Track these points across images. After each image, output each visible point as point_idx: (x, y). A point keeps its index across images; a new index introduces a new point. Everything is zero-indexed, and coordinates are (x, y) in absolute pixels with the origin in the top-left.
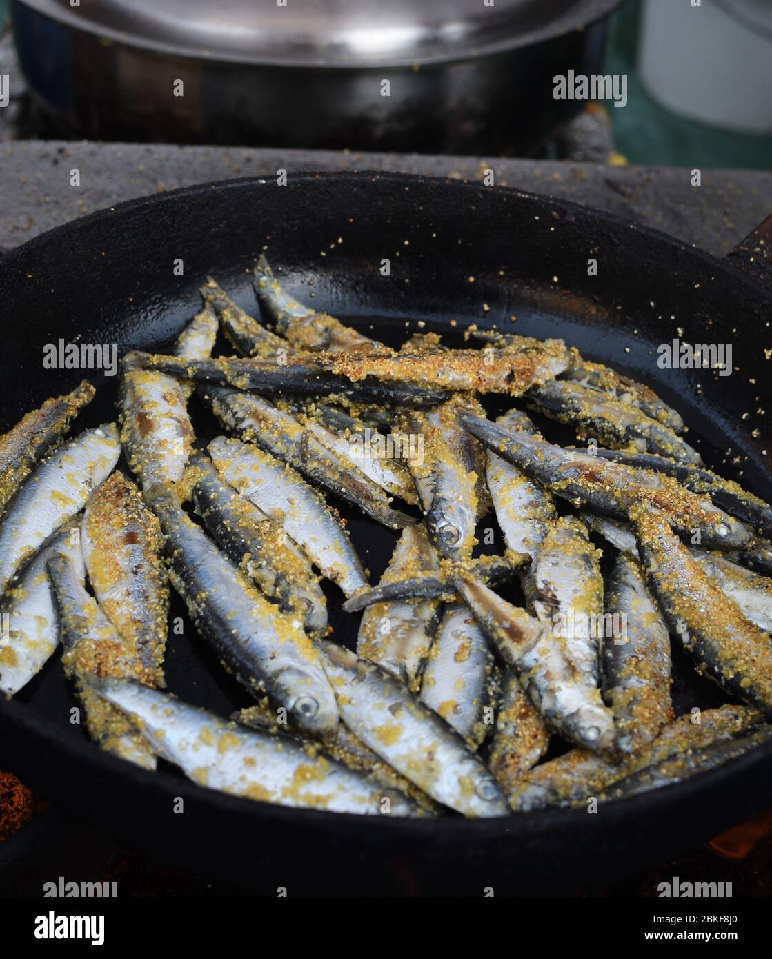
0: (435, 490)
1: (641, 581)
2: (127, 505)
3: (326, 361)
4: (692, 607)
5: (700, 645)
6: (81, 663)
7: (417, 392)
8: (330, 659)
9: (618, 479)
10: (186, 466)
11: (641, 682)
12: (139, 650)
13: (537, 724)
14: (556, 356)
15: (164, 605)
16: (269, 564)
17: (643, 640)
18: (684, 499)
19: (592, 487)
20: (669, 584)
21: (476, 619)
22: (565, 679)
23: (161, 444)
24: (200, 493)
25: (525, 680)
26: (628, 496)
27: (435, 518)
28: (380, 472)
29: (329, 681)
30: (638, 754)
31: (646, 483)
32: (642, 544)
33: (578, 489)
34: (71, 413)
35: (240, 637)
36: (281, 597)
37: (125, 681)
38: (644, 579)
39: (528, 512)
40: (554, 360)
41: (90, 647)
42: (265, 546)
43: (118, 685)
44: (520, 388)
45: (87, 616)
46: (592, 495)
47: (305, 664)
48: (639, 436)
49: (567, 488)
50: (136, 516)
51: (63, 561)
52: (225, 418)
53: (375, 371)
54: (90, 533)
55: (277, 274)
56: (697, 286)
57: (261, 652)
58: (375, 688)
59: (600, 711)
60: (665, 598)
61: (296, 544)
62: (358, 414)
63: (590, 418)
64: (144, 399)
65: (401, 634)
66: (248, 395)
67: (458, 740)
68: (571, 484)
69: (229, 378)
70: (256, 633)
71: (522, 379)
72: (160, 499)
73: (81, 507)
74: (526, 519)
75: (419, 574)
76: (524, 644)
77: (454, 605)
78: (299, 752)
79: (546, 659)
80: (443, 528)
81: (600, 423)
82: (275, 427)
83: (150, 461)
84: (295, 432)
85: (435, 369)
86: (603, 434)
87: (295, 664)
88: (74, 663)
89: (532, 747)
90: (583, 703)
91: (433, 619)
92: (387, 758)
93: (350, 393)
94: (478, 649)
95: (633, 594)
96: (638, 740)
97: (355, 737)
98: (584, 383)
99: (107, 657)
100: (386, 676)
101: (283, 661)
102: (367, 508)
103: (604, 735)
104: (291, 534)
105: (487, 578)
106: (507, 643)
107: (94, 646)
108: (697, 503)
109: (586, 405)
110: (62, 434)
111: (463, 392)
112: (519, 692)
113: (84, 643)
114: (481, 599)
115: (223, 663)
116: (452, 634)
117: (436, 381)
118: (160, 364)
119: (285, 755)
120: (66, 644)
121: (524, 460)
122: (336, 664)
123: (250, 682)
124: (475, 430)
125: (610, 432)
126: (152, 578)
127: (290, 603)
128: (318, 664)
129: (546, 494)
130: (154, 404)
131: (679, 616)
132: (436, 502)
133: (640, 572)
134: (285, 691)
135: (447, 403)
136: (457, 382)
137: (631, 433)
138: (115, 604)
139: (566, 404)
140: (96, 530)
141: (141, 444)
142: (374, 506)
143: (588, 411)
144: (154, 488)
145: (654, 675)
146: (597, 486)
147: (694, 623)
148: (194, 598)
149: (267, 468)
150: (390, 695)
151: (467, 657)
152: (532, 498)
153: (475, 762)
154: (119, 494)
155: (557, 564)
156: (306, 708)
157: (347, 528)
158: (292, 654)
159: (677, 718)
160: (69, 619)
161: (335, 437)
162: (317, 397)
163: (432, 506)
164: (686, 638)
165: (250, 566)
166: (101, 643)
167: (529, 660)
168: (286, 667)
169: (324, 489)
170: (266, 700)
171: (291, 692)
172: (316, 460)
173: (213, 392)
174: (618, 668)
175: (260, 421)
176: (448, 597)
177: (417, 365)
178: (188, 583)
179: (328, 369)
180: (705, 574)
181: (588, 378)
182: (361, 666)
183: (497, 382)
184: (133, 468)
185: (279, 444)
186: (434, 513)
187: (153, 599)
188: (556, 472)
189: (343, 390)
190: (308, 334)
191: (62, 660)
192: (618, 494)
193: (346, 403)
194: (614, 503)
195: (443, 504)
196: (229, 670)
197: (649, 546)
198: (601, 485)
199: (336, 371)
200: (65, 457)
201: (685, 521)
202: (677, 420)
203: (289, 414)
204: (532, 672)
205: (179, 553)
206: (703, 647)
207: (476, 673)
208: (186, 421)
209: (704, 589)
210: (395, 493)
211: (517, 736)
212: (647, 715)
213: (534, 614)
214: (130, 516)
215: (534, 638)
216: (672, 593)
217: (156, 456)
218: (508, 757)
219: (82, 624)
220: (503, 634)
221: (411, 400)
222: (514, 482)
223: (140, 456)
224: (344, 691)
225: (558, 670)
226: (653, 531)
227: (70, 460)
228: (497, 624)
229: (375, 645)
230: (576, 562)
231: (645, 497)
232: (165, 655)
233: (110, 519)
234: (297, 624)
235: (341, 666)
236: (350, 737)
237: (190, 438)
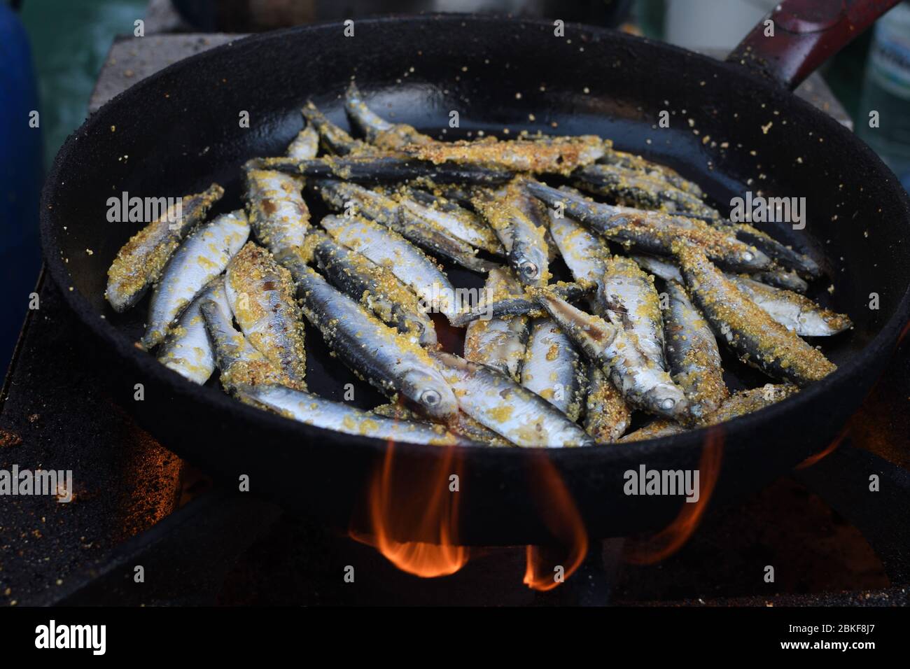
0: (514, 236)
1: (687, 298)
2: (262, 263)
3: (413, 150)
4: (732, 313)
5: (743, 341)
6: (237, 378)
7: (487, 173)
8: (444, 364)
9: (659, 223)
10: (306, 235)
11: (700, 368)
12: (284, 369)
13: (620, 403)
14: (594, 145)
15: (300, 334)
16: (385, 297)
17: (697, 339)
18: (714, 235)
19: (639, 230)
20: (712, 297)
21: (560, 328)
22: (641, 365)
23: (283, 220)
24: (321, 253)
25: (607, 369)
26: (668, 235)
27: (516, 257)
28: (465, 231)
29: (446, 380)
30: (706, 417)
31: (681, 225)
32: (685, 270)
33: (628, 233)
34: (207, 203)
35: (369, 349)
36: (397, 321)
37: (274, 386)
38: (690, 297)
39: (590, 253)
40: (593, 148)
41: (244, 366)
42: (381, 284)
43: (268, 389)
44: (568, 168)
45: (237, 345)
46: (640, 237)
47: (426, 367)
48: (668, 199)
49: (618, 234)
50: (271, 270)
51: (214, 305)
52: (333, 201)
53: (453, 155)
54: (234, 285)
55: (363, 98)
56: (703, 83)
57: (387, 360)
58: (486, 381)
59: (672, 388)
60: (710, 309)
61: (405, 284)
62: (441, 193)
63: (627, 188)
64: (266, 189)
65: (501, 342)
66: (350, 184)
67: (560, 414)
68: (622, 230)
69: (334, 170)
70: (382, 346)
71: (569, 161)
72: (288, 258)
73: (223, 269)
74: (588, 258)
75: (510, 296)
76: (604, 341)
77: (540, 320)
78: (429, 430)
79: (623, 351)
80: (523, 263)
81: (636, 191)
82: (376, 203)
83: (276, 232)
84: (392, 207)
85: (500, 152)
86: (639, 200)
87: (417, 367)
88: (232, 380)
89: (618, 421)
90: (658, 383)
91: (524, 331)
92: (502, 432)
93: (434, 175)
94: (565, 349)
95: (683, 307)
96: (706, 408)
97: (473, 420)
98: (618, 166)
99: (259, 373)
100: (493, 372)
101: (406, 365)
102: (458, 258)
103: (678, 404)
104: (400, 278)
105: (566, 297)
106: (590, 341)
107: (247, 366)
108: (724, 237)
109: (624, 178)
110: (201, 219)
111: (524, 172)
112: (603, 379)
113: (238, 364)
114: (563, 311)
115: (356, 372)
116: (541, 341)
117: (502, 162)
118: (275, 164)
119: (417, 433)
120: (222, 368)
121: (581, 214)
122: (449, 367)
123: (382, 383)
124: (539, 194)
125: (644, 198)
126: (289, 314)
127: (407, 325)
128: (435, 367)
129: (601, 240)
130: (274, 191)
131: (722, 320)
132: (516, 245)
133: (686, 292)
134: (412, 386)
135: (512, 181)
136: (520, 162)
137: (662, 197)
138: (260, 335)
139: (607, 179)
140: (239, 282)
141: (267, 221)
142: (463, 256)
143: (625, 183)
144: (281, 252)
145: (708, 364)
146: (643, 229)
147: (736, 324)
148: (326, 325)
149: (373, 231)
150: (500, 384)
151: (556, 356)
152: (591, 243)
153: (577, 429)
154: (254, 256)
155: (621, 283)
156: (431, 399)
157: (443, 271)
158: (412, 359)
159: (732, 394)
160: (223, 346)
161: (424, 208)
162: (407, 181)
163: (513, 248)
164: (730, 337)
165: (370, 300)
166: (252, 363)
167: (609, 352)
168: (410, 369)
169: (421, 246)
170: (396, 396)
171: (417, 387)
172: (413, 224)
173: (321, 183)
174: (681, 359)
175: (363, 200)
176: (536, 312)
177: (486, 149)
178: (320, 315)
179: (415, 155)
180: (738, 289)
181: (621, 162)
182: (470, 366)
183: (550, 162)
184: (262, 239)
185: (381, 215)
186: (515, 253)
187: (291, 329)
188: (608, 222)
189: (427, 174)
190: (393, 139)
191: (221, 379)
192: (660, 234)
193: (430, 184)
194: (657, 242)
195: (521, 246)
196: (362, 377)
197: (691, 270)
198: (646, 229)
199: (421, 157)
200: (206, 233)
201: (717, 251)
202: (697, 189)
203: (386, 196)
204: (613, 361)
205: (310, 294)
206: (745, 342)
207: (566, 367)
208: (301, 204)
209: (739, 300)
210: (480, 245)
211: (605, 412)
212: (710, 389)
213: (608, 320)
214: (266, 270)
215: (611, 336)
216: (714, 304)
217: (280, 229)
218: (601, 428)
219: (235, 350)
220: (585, 335)
221: (483, 178)
222: (574, 232)
223: (267, 230)
224: (460, 386)
225: (634, 359)
226: (692, 259)
227: (210, 235)
228: (579, 328)
229: (480, 353)
230: (637, 281)
231: (682, 235)
232: (306, 371)
233: (250, 273)
234: (413, 340)
235: (454, 368)
236: (468, 421)
237: (307, 215)
